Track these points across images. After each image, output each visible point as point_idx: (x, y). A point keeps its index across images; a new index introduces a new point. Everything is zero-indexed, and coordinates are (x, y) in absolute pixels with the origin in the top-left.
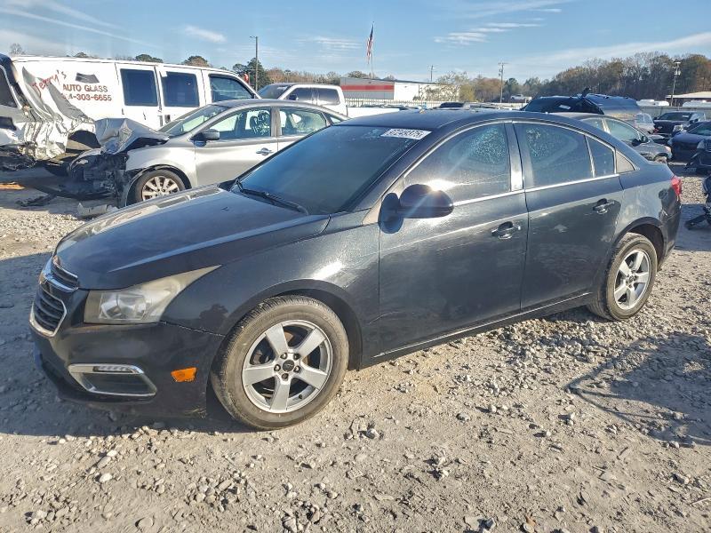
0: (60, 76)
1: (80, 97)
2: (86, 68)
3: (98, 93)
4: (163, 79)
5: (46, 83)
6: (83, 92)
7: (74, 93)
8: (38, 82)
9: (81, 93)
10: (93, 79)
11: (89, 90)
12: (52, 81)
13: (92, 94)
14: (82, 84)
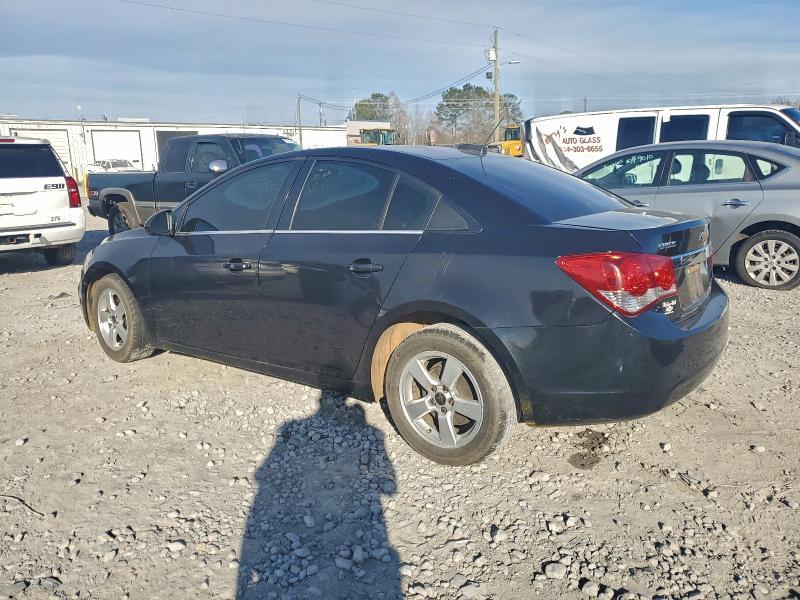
0: (562, 131)
1: (577, 150)
2: (585, 121)
3: (590, 144)
4: (662, 123)
5: (549, 138)
6: (579, 144)
7: (571, 146)
8: (544, 138)
9: (576, 145)
10: (590, 131)
11: (584, 142)
12: (554, 136)
13: (585, 146)
14: (578, 137)
